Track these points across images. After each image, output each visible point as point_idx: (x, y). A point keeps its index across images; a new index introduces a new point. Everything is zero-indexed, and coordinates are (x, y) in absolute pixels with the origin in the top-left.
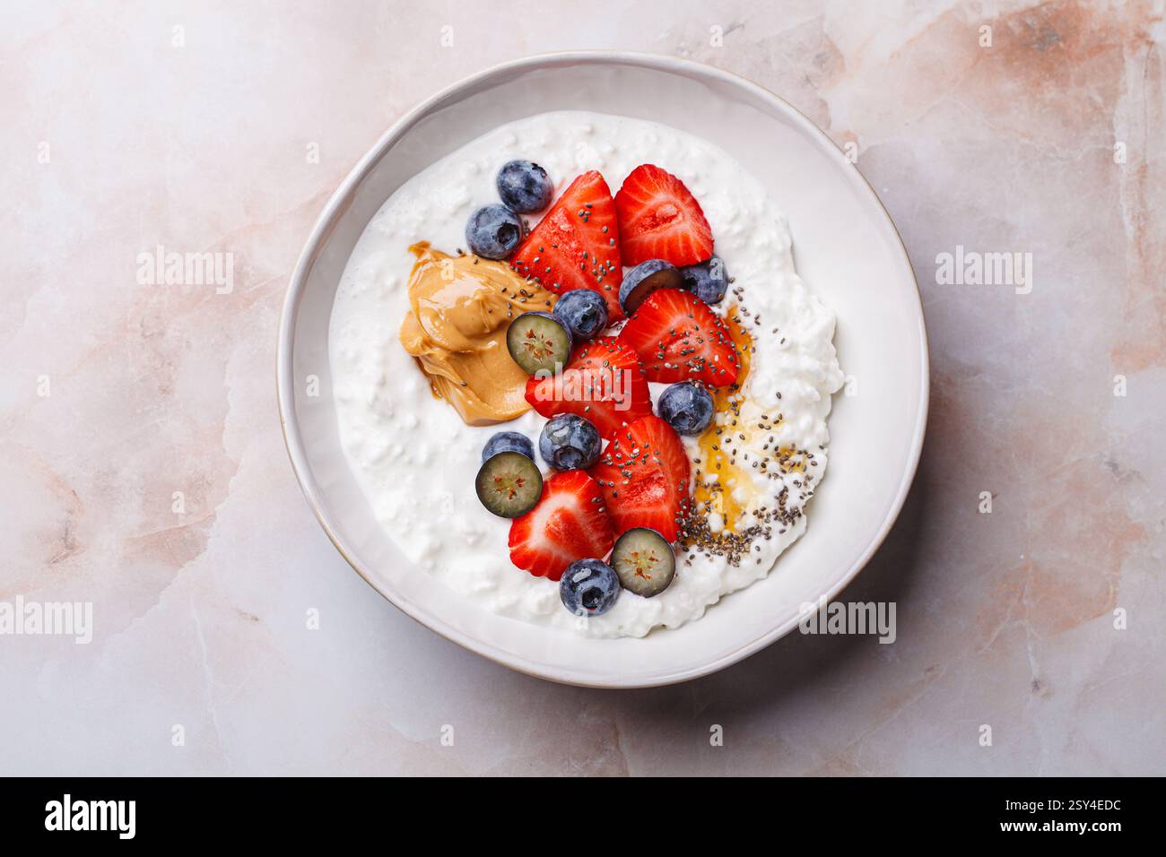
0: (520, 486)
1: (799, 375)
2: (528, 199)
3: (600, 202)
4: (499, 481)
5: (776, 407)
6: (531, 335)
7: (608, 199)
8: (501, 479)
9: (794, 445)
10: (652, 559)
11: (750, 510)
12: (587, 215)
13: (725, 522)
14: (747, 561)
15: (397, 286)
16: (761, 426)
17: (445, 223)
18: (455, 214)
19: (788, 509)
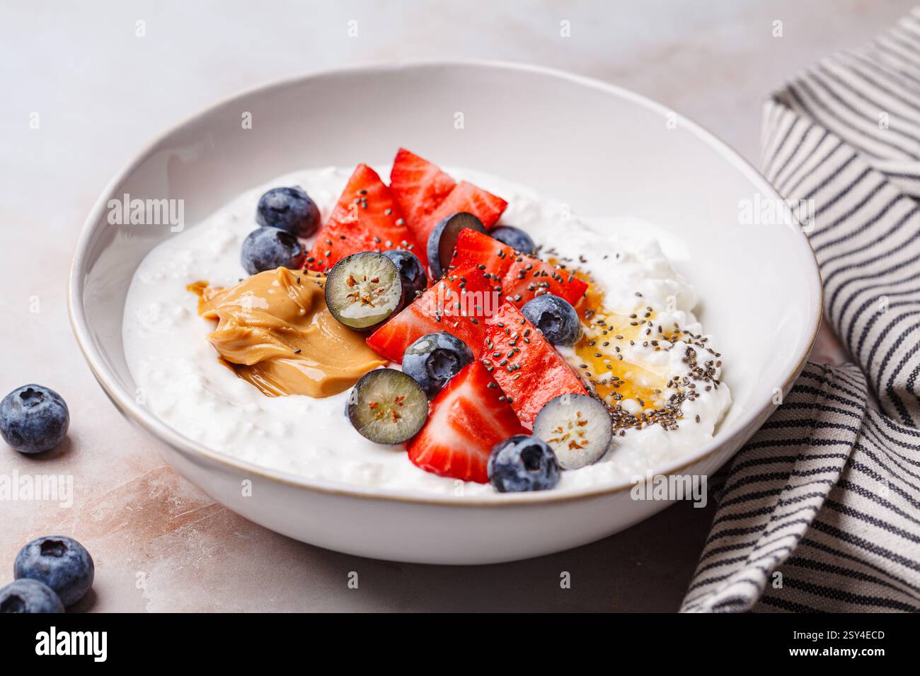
0: (401, 404)
1: (647, 275)
2: (298, 203)
3: (372, 189)
4: (375, 406)
5: (640, 305)
6: (353, 282)
7: (379, 185)
8: (376, 404)
9: (676, 325)
10: (582, 424)
11: (663, 387)
12: (365, 201)
13: (642, 404)
14: (685, 423)
15: (187, 314)
16: (635, 324)
17: (217, 260)
18: (224, 251)
19: (701, 366)
